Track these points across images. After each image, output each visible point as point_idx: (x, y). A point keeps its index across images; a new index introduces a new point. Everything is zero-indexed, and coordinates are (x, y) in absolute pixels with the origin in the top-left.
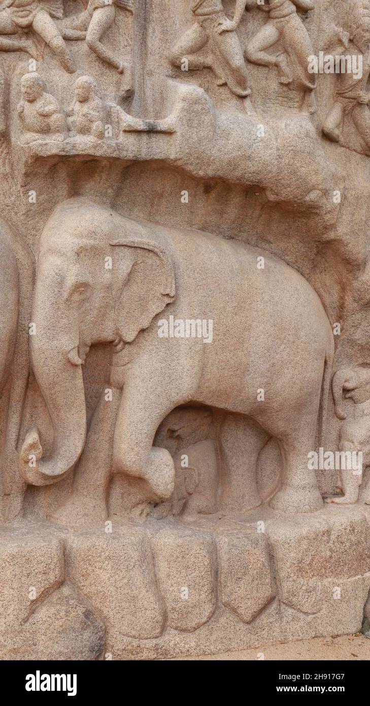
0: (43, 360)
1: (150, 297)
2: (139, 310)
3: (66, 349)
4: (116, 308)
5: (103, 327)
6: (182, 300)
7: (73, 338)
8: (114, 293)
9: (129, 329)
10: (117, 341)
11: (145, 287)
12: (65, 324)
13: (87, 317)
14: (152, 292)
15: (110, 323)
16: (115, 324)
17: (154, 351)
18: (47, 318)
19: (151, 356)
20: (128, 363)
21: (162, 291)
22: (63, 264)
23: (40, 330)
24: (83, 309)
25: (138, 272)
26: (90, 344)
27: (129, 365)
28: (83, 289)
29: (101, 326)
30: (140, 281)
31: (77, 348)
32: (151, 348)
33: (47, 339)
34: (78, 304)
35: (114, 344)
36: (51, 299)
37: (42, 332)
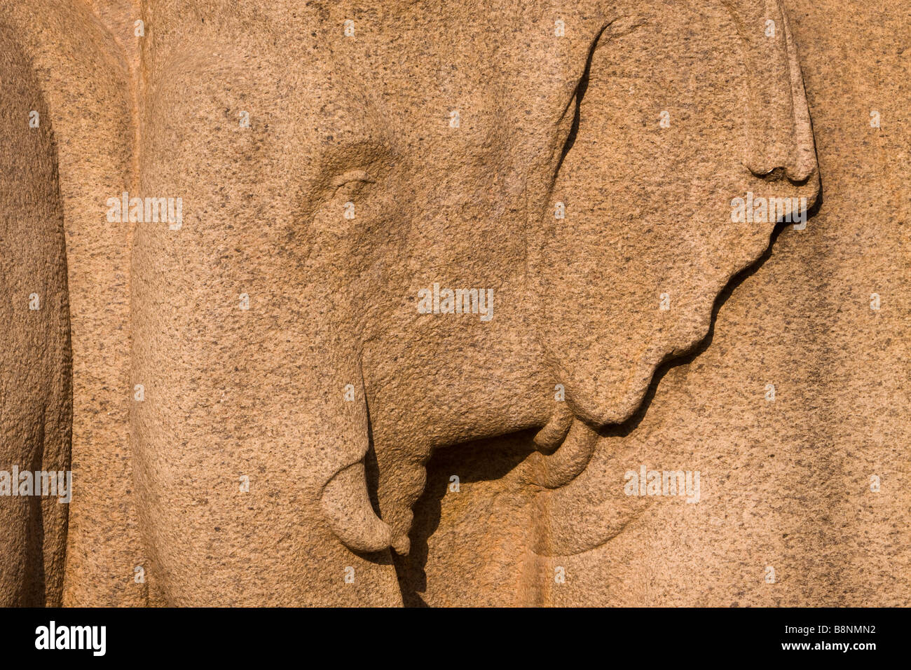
0: (204, 536)
1: (694, 193)
2: (647, 259)
3: (309, 472)
4: (534, 257)
5: (481, 358)
6: (853, 191)
7: (339, 419)
8: (514, 183)
9: (605, 357)
10: (553, 425)
11: (665, 146)
12: (292, 355)
13: (397, 313)
14: (703, 169)
15: (513, 336)
16: (537, 340)
17: (744, 458)
18: (202, 331)
19: (728, 484)
20: (623, 527)
21: (748, 158)
22: (254, 63)
23: (176, 391)
24: (376, 272)
25: (623, 75)
26: (424, 451)
27: (627, 540)
28: (360, 174)
29: (470, 352)
30: (638, 118)
31: (360, 469)
32: (724, 443)
33: (214, 431)
34: (345, 247)
35: (542, 437)
36: (214, 234)
37: (187, 402)
